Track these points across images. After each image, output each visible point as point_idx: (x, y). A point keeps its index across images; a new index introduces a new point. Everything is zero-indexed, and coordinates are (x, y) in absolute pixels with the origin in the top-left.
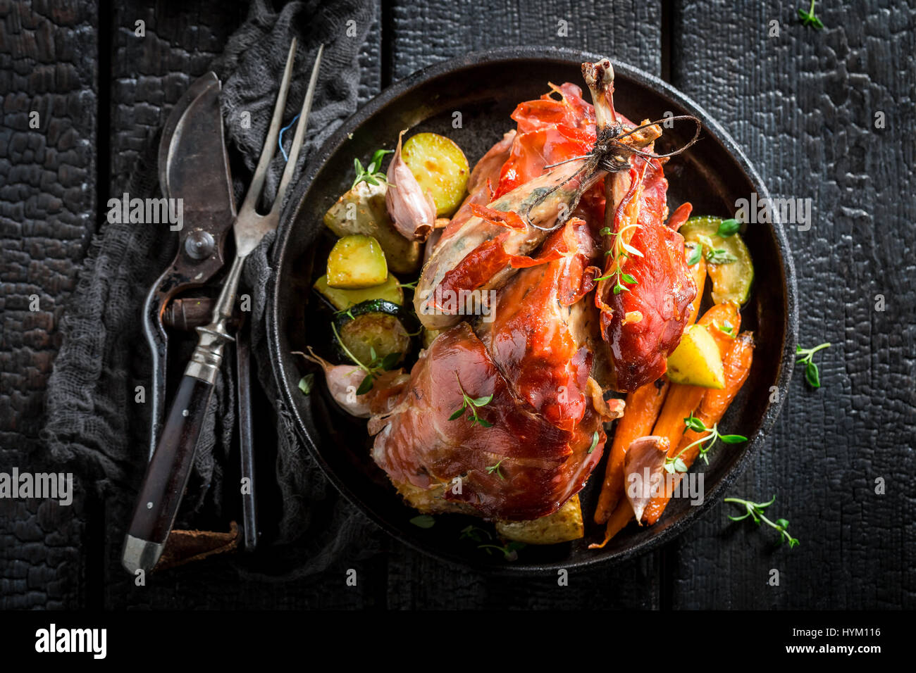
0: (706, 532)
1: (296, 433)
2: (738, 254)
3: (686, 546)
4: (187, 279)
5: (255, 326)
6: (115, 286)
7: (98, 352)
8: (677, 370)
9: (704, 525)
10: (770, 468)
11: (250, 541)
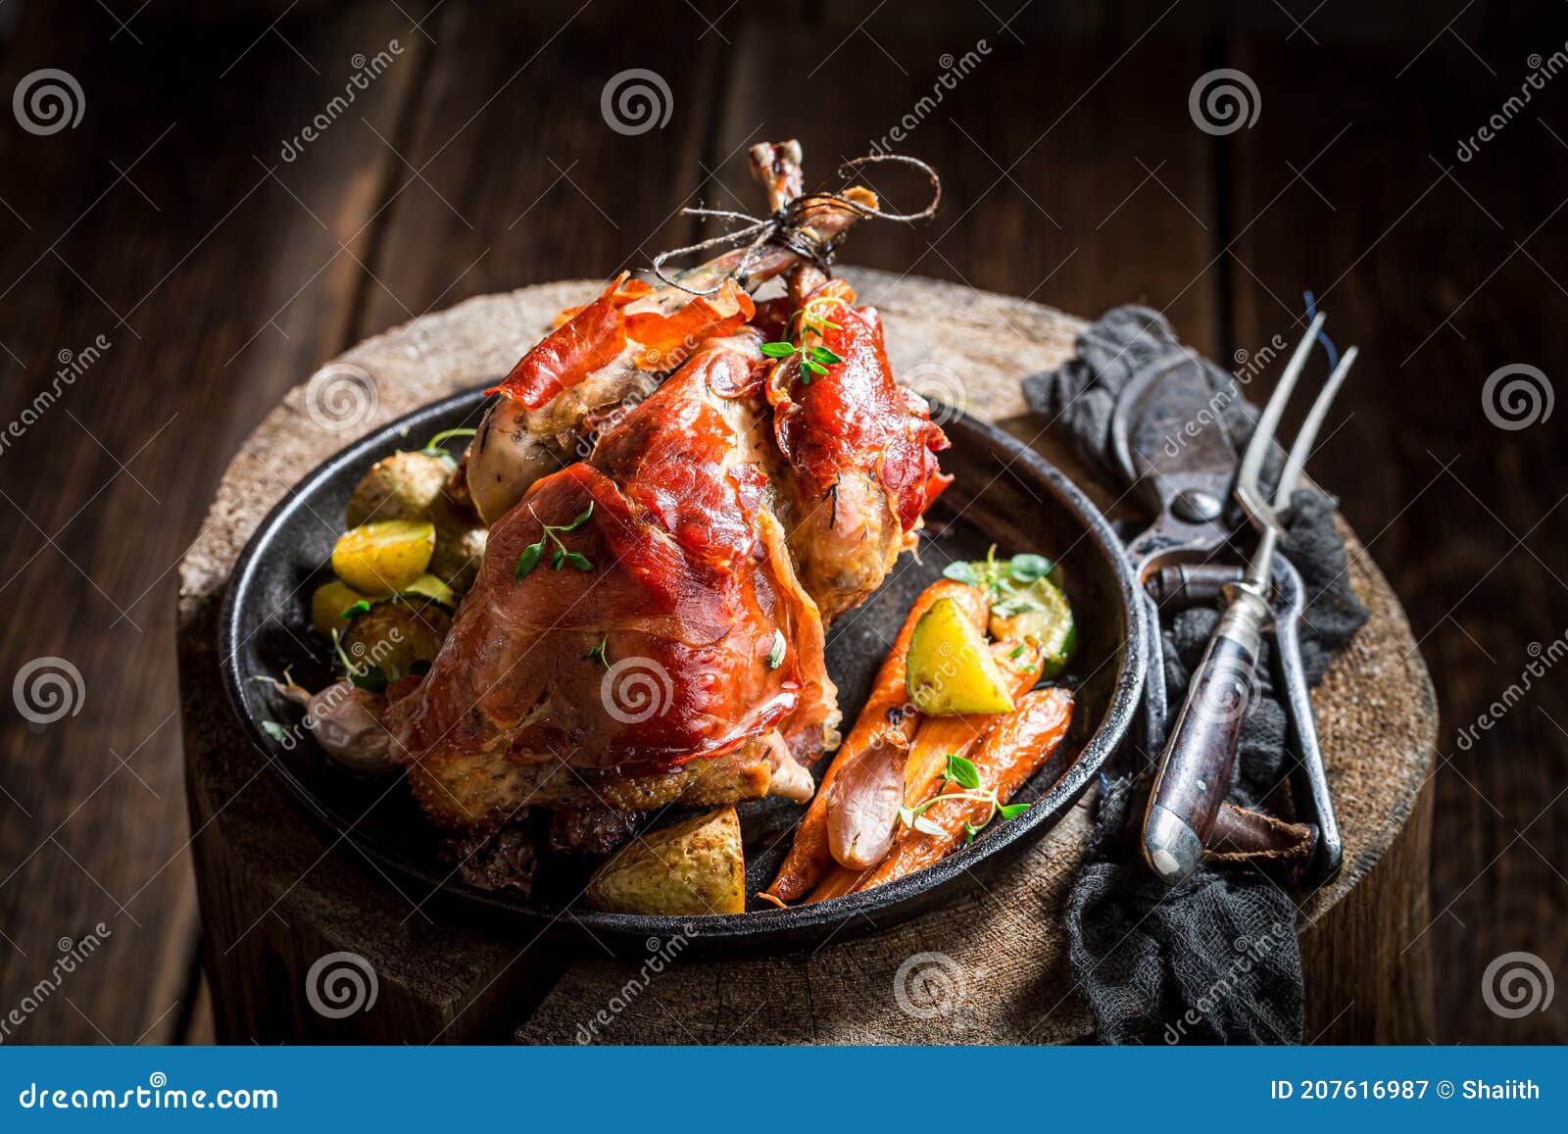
2: (1046, 601)
8: (929, 685)
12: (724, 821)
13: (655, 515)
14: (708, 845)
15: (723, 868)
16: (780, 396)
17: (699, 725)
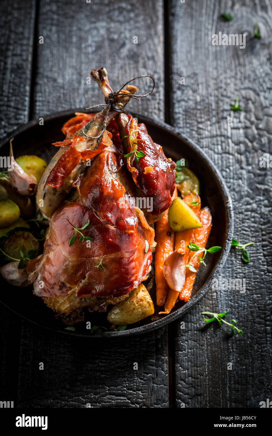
0: (193, 328)
2: (189, 176)
3: (182, 335)
8: (176, 224)
9: (191, 325)
10: (225, 299)
12: (143, 291)
13: (109, 221)
14: (142, 300)
15: (147, 305)
16: (133, 169)
17: (133, 279)
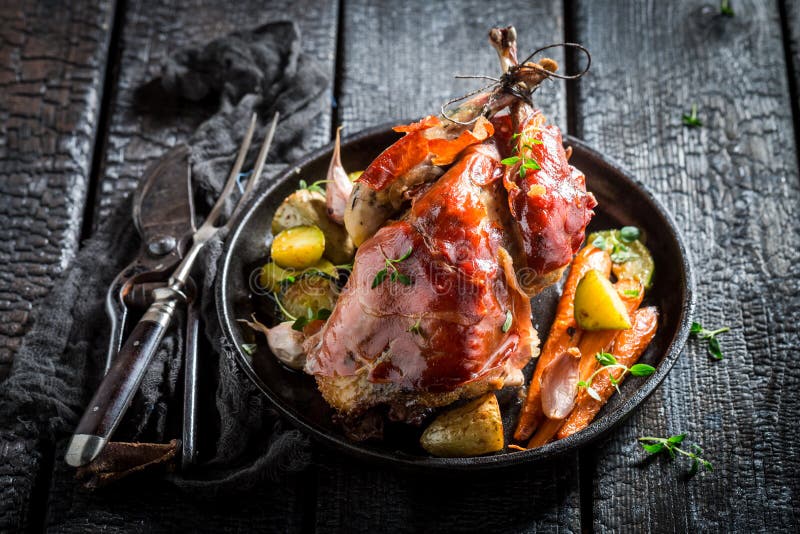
1: (236, 361)
2: (640, 254)
3: (605, 475)
4: (148, 269)
5: (205, 294)
6: (85, 290)
7: (64, 333)
8: (586, 315)
9: (621, 459)
10: (681, 417)
11: (188, 450)
12: (490, 402)
13: (444, 257)
14: (484, 417)
15: (492, 428)
16: (510, 184)
17: (470, 366)
